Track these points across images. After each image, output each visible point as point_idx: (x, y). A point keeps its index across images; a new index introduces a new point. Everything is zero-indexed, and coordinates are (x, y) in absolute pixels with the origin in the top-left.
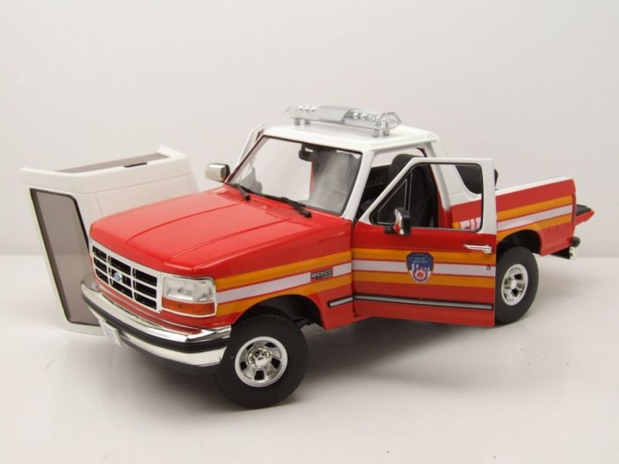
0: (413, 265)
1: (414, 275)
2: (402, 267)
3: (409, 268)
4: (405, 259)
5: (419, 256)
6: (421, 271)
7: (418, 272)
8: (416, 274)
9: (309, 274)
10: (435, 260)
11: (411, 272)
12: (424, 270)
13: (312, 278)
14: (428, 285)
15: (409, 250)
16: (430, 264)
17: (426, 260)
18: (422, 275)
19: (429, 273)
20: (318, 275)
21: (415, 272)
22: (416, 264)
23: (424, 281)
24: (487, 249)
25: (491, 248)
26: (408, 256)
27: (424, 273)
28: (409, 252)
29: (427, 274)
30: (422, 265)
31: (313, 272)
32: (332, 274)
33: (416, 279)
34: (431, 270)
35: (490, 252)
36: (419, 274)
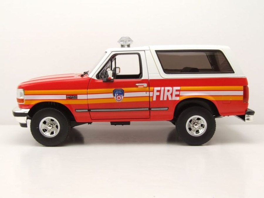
0: (116, 94)
1: (116, 99)
2: (111, 95)
3: (114, 95)
4: (112, 92)
5: (118, 90)
6: (119, 96)
7: (118, 97)
8: (117, 98)
9: (66, 95)
10: (125, 91)
11: (115, 97)
12: (120, 96)
13: (66, 98)
14: (122, 102)
15: (114, 88)
16: (123, 93)
17: (121, 92)
18: (120, 98)
19: (122, 97)
20: (70, 97)
21: (116, 97)
22: (117, 94)
23: (121, 101)
24: (145, 85)
25: (146, 84)
26: (113, 91)
27: (120, 97)
28: (114, 89)
29: (121, 98)
30: (119, 94)
31: (67, 95)
32: (77, 97)
33: (117, 100)
34: (123, 95)
35: (146, 86)
36: (118, 98)
